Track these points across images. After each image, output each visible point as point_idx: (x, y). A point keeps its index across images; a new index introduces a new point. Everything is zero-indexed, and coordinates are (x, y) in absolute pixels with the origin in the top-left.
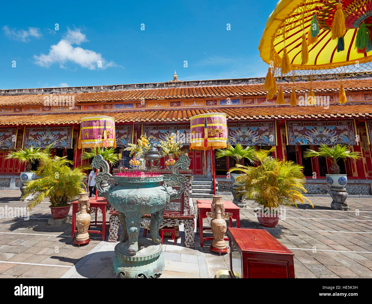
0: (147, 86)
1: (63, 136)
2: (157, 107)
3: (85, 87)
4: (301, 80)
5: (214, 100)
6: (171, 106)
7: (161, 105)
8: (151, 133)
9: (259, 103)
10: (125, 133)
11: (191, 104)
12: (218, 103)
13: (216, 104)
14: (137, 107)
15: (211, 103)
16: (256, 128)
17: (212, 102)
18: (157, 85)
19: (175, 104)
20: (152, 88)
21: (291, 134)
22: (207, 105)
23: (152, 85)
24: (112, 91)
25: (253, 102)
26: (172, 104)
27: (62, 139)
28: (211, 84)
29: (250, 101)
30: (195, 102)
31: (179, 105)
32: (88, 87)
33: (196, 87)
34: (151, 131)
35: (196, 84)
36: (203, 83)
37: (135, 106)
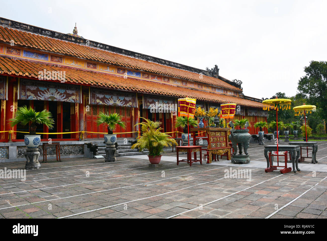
0: (43, 32)
2: (73, 65)
5: (124, 70)
6: (88, 67)
7: (78, 64)
8: (97, 96)
9: (152, 78)
11: (105, 69)
12: (126, 72)
13: (124, 73)
14: (52, 60)
17: (122, 71)
18: (56, 35)
19: (91, 66)
20: (50, 36)
22: (118, 72)
23: (50, 32)
26: (88, 65)
28: (108, 49)
29: (147, 76)
30: (109, 68)
31: (95, 68)
35: (95, 45)
36: (101, 46)
37: (49, 59)
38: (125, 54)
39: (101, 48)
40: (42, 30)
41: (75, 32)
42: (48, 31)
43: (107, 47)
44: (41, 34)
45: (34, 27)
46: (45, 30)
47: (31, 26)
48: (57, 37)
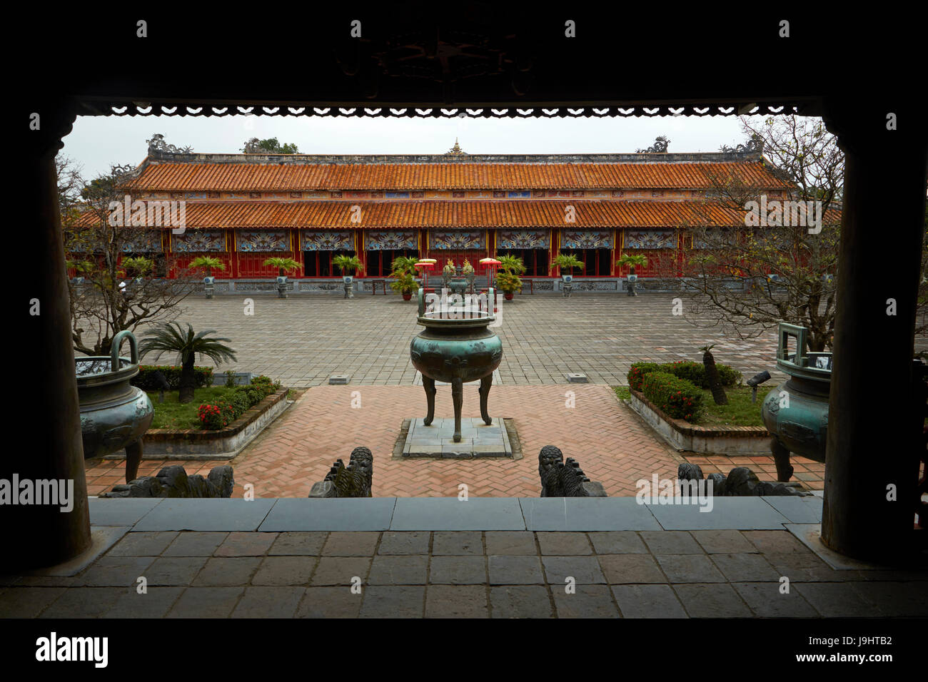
0: (419, 159)
1: (345, 238)
2: (436, 198)
3: (331, 156)
4: (608, 160)
5: (503, 192)
6: (454, 197)
7: (442, 196)
9: (550, 196)
10: (411, 236)
11: (477, 196)
12: (507, 195)
13: (504, 196)
14: (413, 197)
15: (499, 195)
16: (534, 233)
18: (434, 158)
19: (458, 195)
20: (426, 162)
21: (563, 239)
22: (495, 197)
23: (426, 157)
24: (372, 164)
25: (543, 196)
26: (454, 195)
27: (344, 241)
28: (502, 161)
29: (541, 194)
30: (481, 194)
31: (463, 196)
32: (336, 156)
33: (484, 163)
34: (437, 234)
35: (484, 159)
36: (493, 158)
37: (410, 196)
38: (531, 161)
39: (493, 161)
40: (418, 156)
41: (456, 149)
42: (424, 156)
43: (502, 158)
44: (417, 162)
45: (409, 156)
46: (421, 156)
47: (406, 156)
48: (435, 161)
